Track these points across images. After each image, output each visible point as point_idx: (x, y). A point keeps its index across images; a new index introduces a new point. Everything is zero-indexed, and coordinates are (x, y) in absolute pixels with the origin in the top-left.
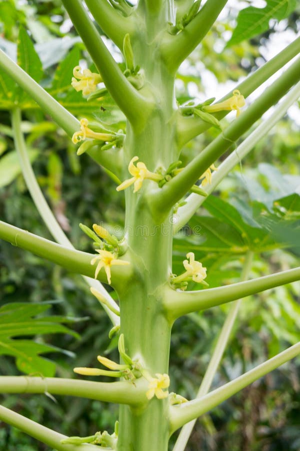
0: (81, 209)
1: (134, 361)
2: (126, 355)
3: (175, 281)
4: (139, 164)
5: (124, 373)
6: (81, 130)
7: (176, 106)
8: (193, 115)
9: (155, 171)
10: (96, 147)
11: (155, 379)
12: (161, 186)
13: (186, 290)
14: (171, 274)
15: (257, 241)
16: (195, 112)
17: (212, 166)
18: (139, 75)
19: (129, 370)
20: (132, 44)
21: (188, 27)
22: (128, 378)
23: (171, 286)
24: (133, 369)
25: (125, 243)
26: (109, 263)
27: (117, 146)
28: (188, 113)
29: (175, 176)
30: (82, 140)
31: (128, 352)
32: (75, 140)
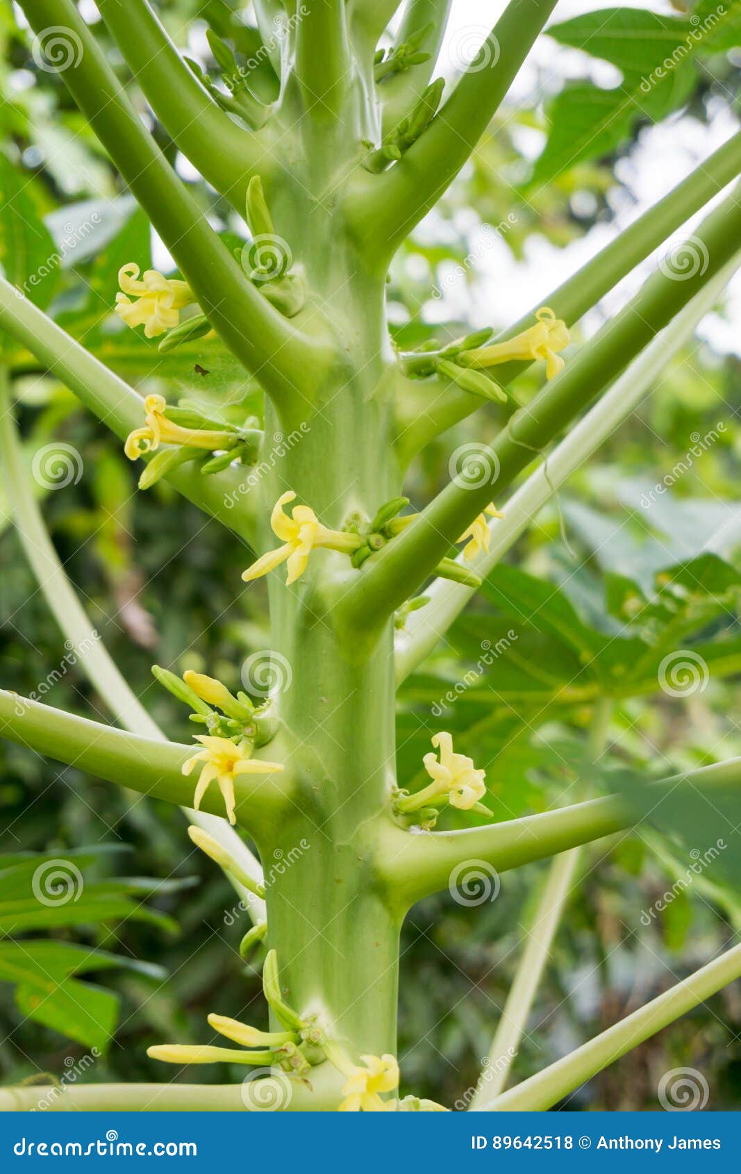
0: (184, 587)
1: (306, 1021)
2: (284, 1006)
3: (405, 808)
4: (297, 510)
5: (279, 1056)
6: (147, 425)
7: (390, 353)
8: (435, 377)
9: (343, 524)
10: (189, 464)
11: (360, 1070)
12: (358, 565)
13: (433, 829)
14: (394, 787)
15: (619, 670)
16: (440, 367)
17: (491, 508)
18: (291, 278)
19: (293, 1045)
20: (270, 199)
21: (413, 152)
22: (291, 1068)
23: (395, 819)
24: (304, 1043)
25: (271, 713)
26: (230, 768)
27: (244, 461)
28: (422, 370)
29: (395, 535)
30: (150, 452)
31: (290, 997)
32: (132, 449)
